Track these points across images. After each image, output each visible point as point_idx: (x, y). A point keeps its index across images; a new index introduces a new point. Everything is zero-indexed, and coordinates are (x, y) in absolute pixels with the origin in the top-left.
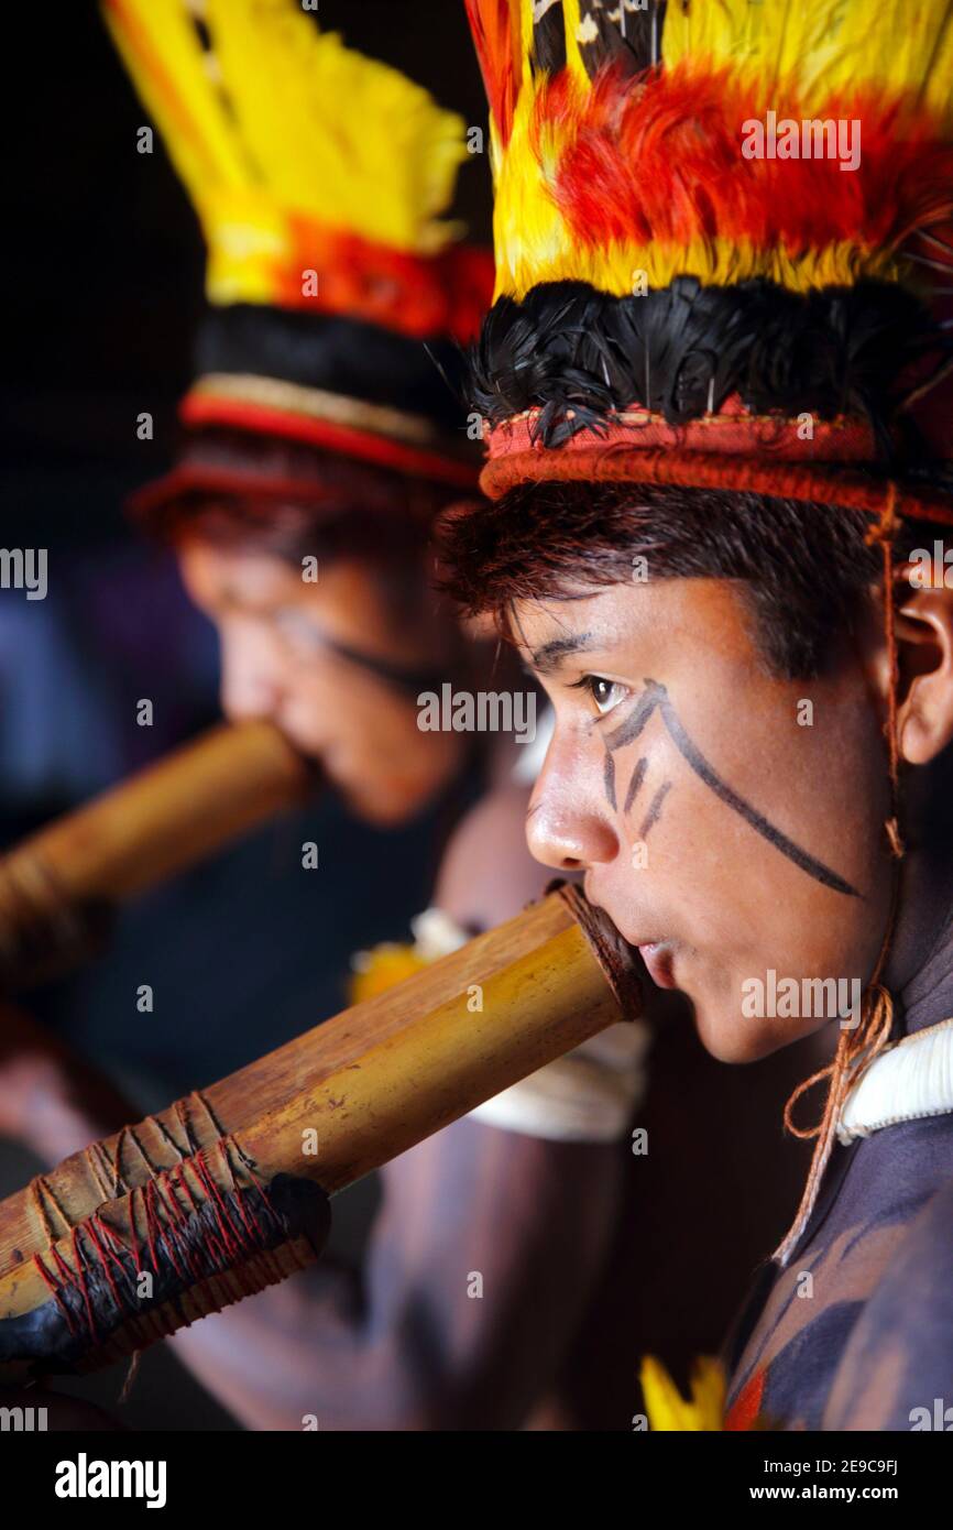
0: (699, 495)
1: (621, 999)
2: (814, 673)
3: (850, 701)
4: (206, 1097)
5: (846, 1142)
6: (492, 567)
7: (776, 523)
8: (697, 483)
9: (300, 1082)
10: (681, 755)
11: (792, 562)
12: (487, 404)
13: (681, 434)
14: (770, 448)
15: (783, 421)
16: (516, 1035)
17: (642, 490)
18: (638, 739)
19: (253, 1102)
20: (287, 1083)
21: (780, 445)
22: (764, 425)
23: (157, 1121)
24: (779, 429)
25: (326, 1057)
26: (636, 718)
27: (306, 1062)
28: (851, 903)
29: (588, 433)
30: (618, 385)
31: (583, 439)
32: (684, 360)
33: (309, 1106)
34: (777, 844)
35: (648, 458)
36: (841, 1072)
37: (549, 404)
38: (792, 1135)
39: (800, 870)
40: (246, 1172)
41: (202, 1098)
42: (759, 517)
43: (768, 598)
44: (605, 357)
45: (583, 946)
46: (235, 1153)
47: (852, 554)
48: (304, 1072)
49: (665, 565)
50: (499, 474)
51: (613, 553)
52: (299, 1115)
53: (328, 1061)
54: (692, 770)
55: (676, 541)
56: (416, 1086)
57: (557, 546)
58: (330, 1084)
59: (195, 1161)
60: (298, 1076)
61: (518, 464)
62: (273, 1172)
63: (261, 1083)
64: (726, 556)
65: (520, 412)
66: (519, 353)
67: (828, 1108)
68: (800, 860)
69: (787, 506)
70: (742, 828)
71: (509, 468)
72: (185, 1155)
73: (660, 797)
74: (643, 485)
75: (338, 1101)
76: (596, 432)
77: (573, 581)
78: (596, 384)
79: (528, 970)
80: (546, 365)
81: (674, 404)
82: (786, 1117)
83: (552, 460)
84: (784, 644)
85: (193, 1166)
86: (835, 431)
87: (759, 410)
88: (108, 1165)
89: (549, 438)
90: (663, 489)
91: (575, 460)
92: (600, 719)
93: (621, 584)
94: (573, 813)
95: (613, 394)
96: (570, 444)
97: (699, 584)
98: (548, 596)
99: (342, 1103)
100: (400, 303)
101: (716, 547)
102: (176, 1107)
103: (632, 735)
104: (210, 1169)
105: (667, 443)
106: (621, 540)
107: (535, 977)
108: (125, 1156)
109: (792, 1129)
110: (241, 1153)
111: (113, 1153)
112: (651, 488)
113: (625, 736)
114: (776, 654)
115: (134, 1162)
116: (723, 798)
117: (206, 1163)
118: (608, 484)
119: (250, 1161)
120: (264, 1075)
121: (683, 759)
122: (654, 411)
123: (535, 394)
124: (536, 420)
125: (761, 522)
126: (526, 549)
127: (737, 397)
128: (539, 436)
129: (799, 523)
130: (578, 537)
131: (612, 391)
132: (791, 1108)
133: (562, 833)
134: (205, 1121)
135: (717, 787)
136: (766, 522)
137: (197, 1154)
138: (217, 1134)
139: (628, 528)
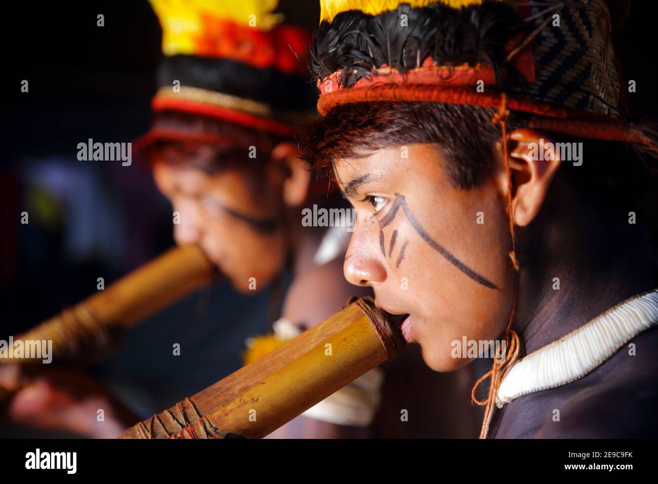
0: (415, 105)
1: (387, 349)
2: (473, 186)
3: (489, 198)
4: (192, 400)
5: (500, 406)
6: (322, 144)
7: (451, 116)
8: (413, 99)
9: (236, 392)
10: (412, 227)
11: (459, 134)
12: (318, 71)
13: (405, 77)
14: (447, 81)
15: (452, 68)
16: (339, 367)
17: (389, 104)
18: (393, 221)
19: (214, 402)
20: (231, 392)
21: (451, 79)
22: (443, 71)
23: (170, 412)
24: (450, 71)
25: (249, 380)
26: (392, 212)
27: (239, 383)
28: (495, 293)
29: (363, 79)
30: (376, 56)
31: (361, 82)
32: (405, 43)
33: (242, 402)
34: (458, 267)
35: (390, 88)
36: (496, 373)
37: (345, 67)
38: (476, 404)
39: (470, 278)
40: (213, 433)
41: (190, 401)
42: (443, 113)
43: (449, 152)
44: (370, 44)
45: (369, 325)
46: (207, 424)
47: (487, 128)
48: (238, 387)
49: (401, 138)
50: (325, 102)
51: (377, 134)
52: (237, 406)
53: (249, 382)
54: (418, 234)
55: (405, 127)
56: (292, 391)
57: (351, 132)
58: (251, 392)
59: (189, 428)
60: (236, 389)
61: (332, 97)
62: (226, 432)
63: (219, 393)
64: (429, 133)
65: (333, 73)
66: (331, 45)
67: (491, 390)
68: (470, 274)
69: (456, 108)
70: (442, 260)
71: (329, 99)
72: (183, 426)
73: (404, 248)
74: (389, 102)
75: (255, 399)
76: (367, 78)
77: (360, 149)
78: (366, 56)
79: (343, 337)
80: (343, 49)
81: (402, 63)
82: (473, 395)
83: (347, 93)
84: (457, 172)
85: (188, 431)
86: (476, 72)
87: (441, 64)
88: (147, 433)
89: (346, 83)
90: (397, 103)
91: (357, 92)
92: (376, 214)
93: (382, 149)
94: (366, 259)
95: (374, 61)
96: (356, 86)
97: (418, 147)
98: (349, 156)
99: (257, 400)
100: (254, 52)
101: (424, 128)
102: (178, 405)
103: (390, 220)
104: (196, 432)
105: (399, 82)
106: (380, 128)
107: (347, 340)
108: (155, 428)
109: (476, 401)
110: (210, 424)
111: (149, 427)
112: (392, 103)
113: (387, 221)
114: (454, 177)
115: (160, 431)
116: (432, 247)
117: (194, 430)
118: (374, 102)
119: (215, 428)
120: (219, 389)
121: (413, 230)
122: (393, 67)
123: (338, 63)
124: (340, 76)
125: (444, 115)
126: (337, 135)
127: (430, 58)
128: (342, 83)
129: (462, 116)
130: (360, 127)
131: (373, 59)
132: (475, 391)
133: (361, 269)
134: (192, 411)
135: (430, 241)
136: (447, 116)
137: (189, 426)
138: (198, 417)
139: (383, 122)
